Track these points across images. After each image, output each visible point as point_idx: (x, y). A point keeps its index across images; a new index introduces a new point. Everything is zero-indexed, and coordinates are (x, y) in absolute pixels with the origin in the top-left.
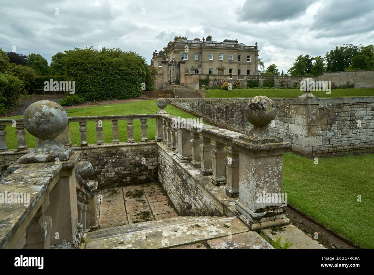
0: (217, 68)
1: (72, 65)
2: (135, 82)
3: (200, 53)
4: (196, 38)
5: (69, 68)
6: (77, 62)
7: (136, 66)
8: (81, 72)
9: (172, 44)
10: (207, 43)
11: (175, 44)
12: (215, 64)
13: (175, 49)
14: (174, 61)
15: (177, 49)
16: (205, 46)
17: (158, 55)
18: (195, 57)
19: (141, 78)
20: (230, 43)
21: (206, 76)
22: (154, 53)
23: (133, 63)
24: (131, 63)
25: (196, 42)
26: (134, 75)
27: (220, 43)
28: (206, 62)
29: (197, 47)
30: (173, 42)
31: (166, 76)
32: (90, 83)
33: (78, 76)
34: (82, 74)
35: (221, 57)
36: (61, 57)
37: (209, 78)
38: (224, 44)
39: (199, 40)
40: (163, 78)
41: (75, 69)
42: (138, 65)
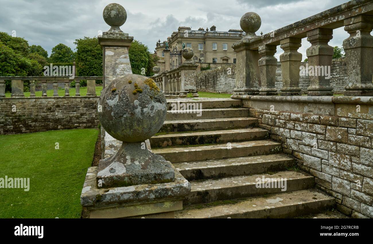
0: (221, 58)
1: (82, 52)
2: (138, 67)
3: (204, 43)
4: (200, 28)
5: (80, 54)
6: (87, 48)
7: (139, 53)
8: (90, 57)
9: (175, 34)
10: (210, 33)
11: (178, 34)
12: (218, 54)
13: (179, 39)
14: (175, 50)
15: (180, 39)
16: (209, 36)
17: (162, 45)
18: (199, 47)
19: (143, 64)
20: (234, 33)
21: (207, 65)
22: (157, 43)
23: (136, 50)
24: (134, 50)
25: (200, 32)
26: (137, 61)
27: (225, 33)
28: (210, 52)
29: (201, 37)
30: (177, 32)
31: (167, 64)
32: (97, 68)
33: (87, 61)
34: (91, 59)
35: (225, 47)
36: (61, 49)
37: (210, 66)
38: (228, 34)
39: (204, 30)
40: (165, 66)
41: (86, 55)
42: (141, 52)
